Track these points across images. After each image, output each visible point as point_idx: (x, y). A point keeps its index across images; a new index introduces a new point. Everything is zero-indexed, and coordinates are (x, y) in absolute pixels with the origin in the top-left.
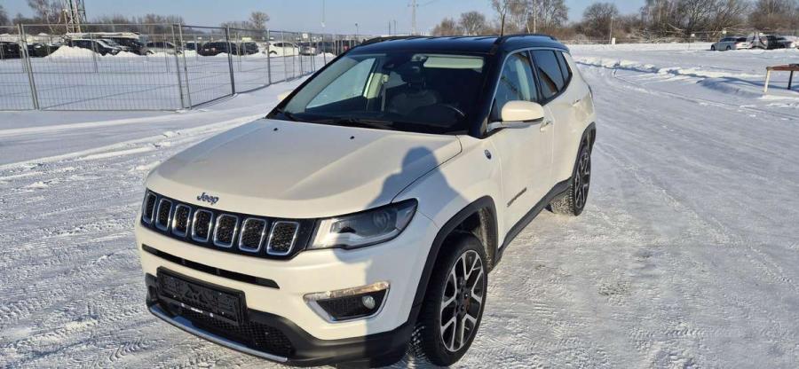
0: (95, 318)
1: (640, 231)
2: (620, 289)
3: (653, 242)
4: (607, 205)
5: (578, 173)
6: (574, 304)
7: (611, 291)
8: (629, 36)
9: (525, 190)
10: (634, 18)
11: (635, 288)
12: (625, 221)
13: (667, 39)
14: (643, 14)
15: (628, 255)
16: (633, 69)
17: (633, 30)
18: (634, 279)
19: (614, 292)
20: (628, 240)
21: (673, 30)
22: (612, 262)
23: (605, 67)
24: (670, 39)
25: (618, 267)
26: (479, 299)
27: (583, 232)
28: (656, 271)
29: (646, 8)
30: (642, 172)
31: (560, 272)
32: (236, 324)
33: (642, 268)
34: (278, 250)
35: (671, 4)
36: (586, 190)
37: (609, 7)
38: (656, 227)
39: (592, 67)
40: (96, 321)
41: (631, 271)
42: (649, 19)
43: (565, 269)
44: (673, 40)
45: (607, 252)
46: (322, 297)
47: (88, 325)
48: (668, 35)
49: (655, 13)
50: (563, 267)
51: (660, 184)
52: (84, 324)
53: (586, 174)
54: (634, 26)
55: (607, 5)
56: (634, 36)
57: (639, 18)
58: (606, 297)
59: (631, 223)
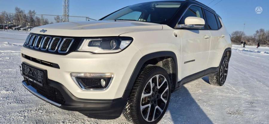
0: (13, 91)
1: (249, 94)
2: (237, 112)
3: (255, 99)
4: (234, 85)
5: (222, 67)
6: (213, 115)
7: (233, 113)
8: (249, 43)
9: (194, 60)
10: (251, 37)
11: (246, 113)
12: (242, 90)
13: (264, 45)
14: (255, 36)
15: (243, 102)
16: (250, 51)
17: (251, 41)
18: (245, 110)
19: (234, 113)
20: (243, 97)
21: (266, 42)
22: (234, 102)
23: (239, 50)
24: (265, 45)
25: (237, 105)
26: (166, 102)
27: (223, 91)
28: (256, 109)
29: (256, 34)
30: (252, 77)
31: (209, 103)
32: (41, 85)
33: (250, 107)
34: (63, 51)
35: (266, 34)
36: (226, 76)
37: (242, 33)
38: (257, 94)
39: (234, 50)
40: (13, 92)
41: (244, 107)
42: (257, 38)
43: (212, 102)
44: (266, 46)
45: (232, 99)
46: (79, 75)
47: (9, 93)
48: (264, 44)
49: (259, 36)
50: (211, 101)
51: (260, 81)
52: (8, 92)
53: (226, 69)
54: (251, 40)
55: (241, 32)
56: (251, 43)
57: (253, 37)
58: (230, 115)
59: (245, 91)
